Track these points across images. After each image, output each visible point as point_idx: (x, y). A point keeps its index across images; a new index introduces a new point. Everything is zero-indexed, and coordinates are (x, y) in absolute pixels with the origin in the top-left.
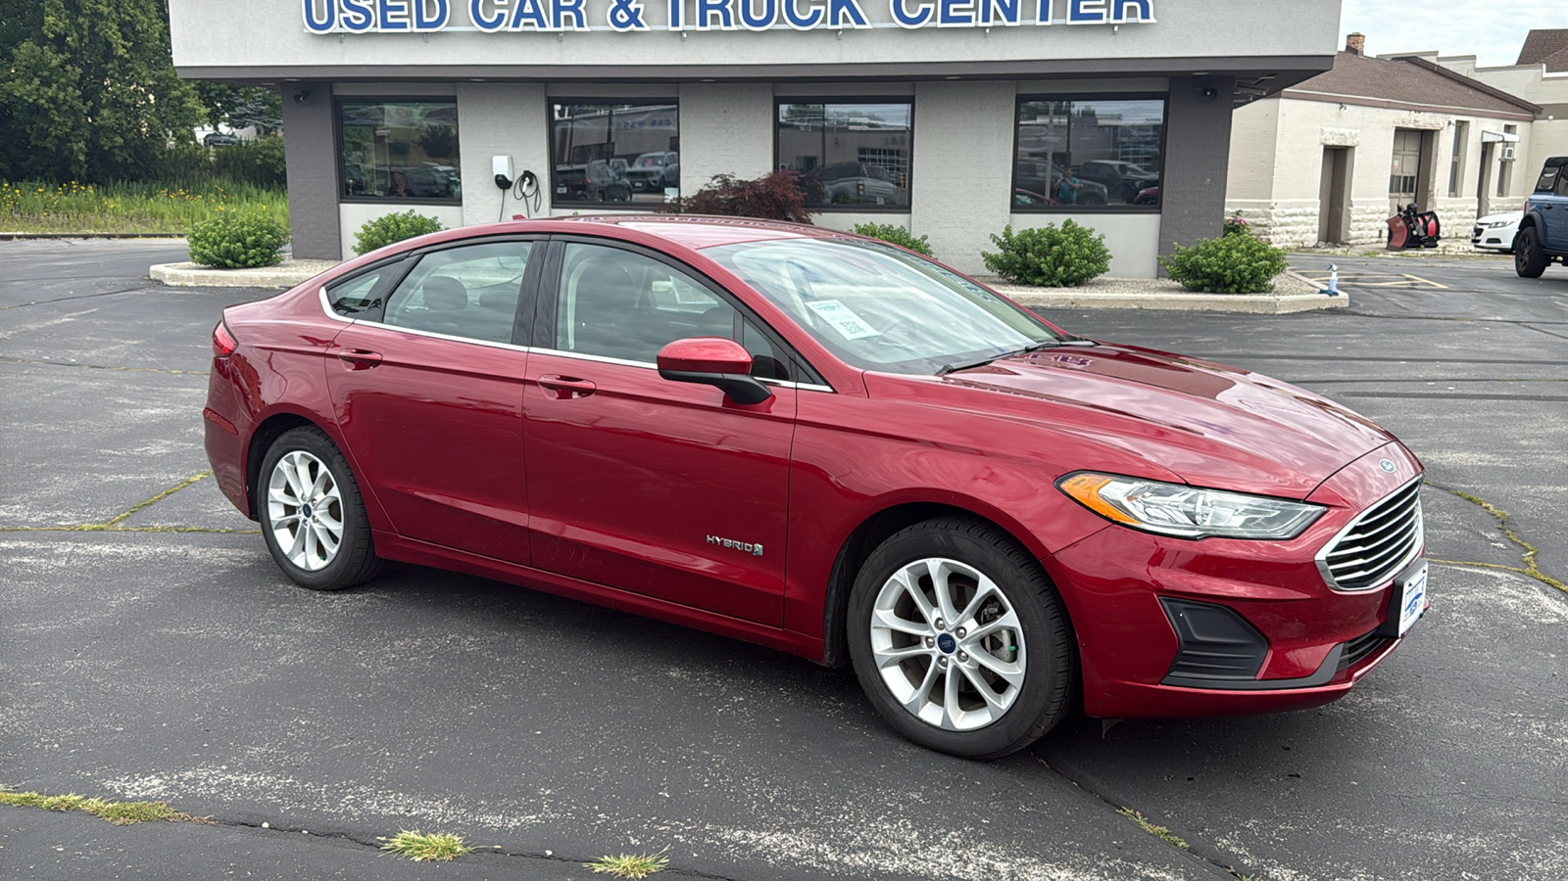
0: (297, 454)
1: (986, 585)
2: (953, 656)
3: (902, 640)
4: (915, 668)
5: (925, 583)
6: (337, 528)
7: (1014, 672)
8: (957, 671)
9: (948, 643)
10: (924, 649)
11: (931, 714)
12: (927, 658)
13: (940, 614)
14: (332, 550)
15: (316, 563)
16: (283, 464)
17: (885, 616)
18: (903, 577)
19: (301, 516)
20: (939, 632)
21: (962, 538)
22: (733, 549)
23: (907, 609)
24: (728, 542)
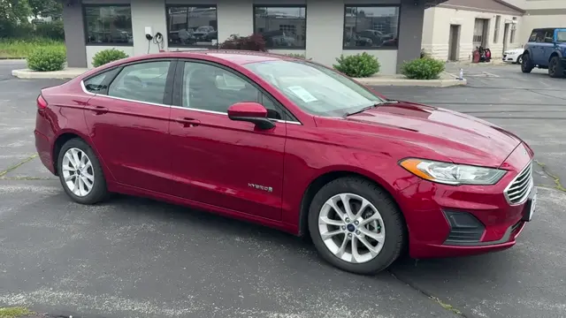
0: (72, 149)
1: (366, 203)
2: (354, 233)
3: (332, 228)
4: (338, 239)
5: (340, 204)
6: (92, 178)
7: (380, 238)
8: (356, 238)
9: (351, 228)
10: (341, 231)
11: (346, 257)
12: (343, 235)
13: (347, 216)
14: (90, 187)
15: (84, 193)
16: (67, 154)
17: (324, 219)
18: (331, 202)
19: (77, 175)
20: (347, 224)
21: (354, 184)
22: (260, 189)
23: (333, 215)
24: (257, 186)
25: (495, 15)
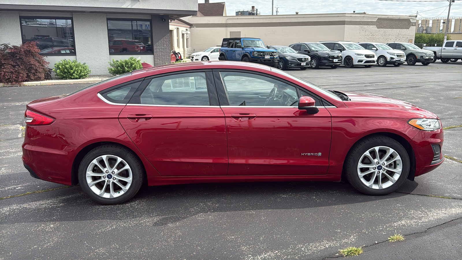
25: (176, 27)
